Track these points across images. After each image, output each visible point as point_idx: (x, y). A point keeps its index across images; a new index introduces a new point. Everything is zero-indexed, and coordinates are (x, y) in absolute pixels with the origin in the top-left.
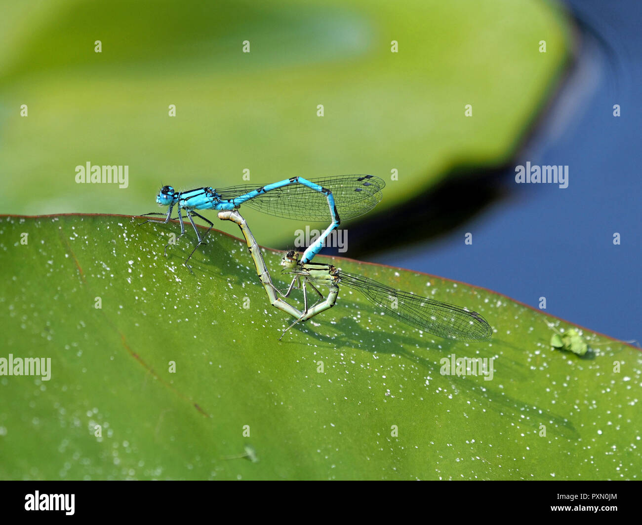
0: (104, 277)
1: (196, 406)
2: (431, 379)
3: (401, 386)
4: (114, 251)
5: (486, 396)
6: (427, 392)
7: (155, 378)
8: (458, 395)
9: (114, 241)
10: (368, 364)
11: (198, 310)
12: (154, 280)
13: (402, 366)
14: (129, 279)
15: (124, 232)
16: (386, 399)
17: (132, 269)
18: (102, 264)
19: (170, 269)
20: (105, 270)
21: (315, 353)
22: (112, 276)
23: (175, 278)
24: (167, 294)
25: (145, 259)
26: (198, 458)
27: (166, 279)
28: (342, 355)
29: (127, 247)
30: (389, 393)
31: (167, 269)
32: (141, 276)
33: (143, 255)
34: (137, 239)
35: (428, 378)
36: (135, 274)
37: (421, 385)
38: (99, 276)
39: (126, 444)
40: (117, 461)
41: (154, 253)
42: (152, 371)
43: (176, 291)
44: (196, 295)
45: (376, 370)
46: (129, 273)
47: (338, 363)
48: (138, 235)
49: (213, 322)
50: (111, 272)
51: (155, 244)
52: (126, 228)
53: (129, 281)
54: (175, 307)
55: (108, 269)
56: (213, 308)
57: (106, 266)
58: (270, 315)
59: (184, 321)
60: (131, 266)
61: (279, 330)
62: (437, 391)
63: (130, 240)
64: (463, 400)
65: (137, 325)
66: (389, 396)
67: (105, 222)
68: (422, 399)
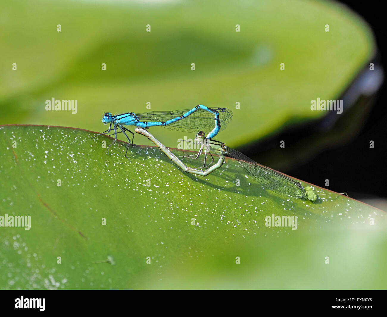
0: (30, 161)
1: (80, 233)
2: (224, 216)
3: (206, 220)
4: (37, 146)
5: (257, 225)
6: (221, 223)
7: (56, 217)
8: (240, 225)
9: (37, 140)
10: (187, 208)
11: (86, 179)
12: (60, 162)
13: (207, 209)
14: (45, 161)
15: (43, 135)
16: (196, 228)
17: (47, 156)
18: (29, 153)
19: (70, 155)
20: (31, 156)
21: (155, 203)
22: (35, 160)
23: (73, 161)
24: (68, 169)
25: (55, 150)
26: (78, 263)
27: (68, 162)
28: (171, 203)
29: (45, 143)
30: (198, 225)
31: (69, 156)
32: (53, 160)
33: (55, 148)
34: (51, 139)
35: (222, 216)
36: (49, 159)
37: (218, 220)
38: (27, 160)
39: (35, 255)
40: (29, 265)
41: (61, 147)
42: (55, 214)
43: (73, 168)
44: (85, 170)
45: (191, 212)
46: (45, 158)
47: (168, 208)
48: (51, 136)
49: (94, 185)
50: (34, 157)
51: (62, 142)
52: (44, 132)
53: (45, 163)
54: (72, 177)
55: (33, 156)
56: (95, 178)
57: (31, 154)
58: (130, 181)
59: (77, 185)
60: (47, 154)
61: (134, 190)
62: (228, 223)
63: (47, 139)
64: (242, 228)
65: (48, 187)
66: (198, 226)
67: (31, 129)
68: (218, 228)
